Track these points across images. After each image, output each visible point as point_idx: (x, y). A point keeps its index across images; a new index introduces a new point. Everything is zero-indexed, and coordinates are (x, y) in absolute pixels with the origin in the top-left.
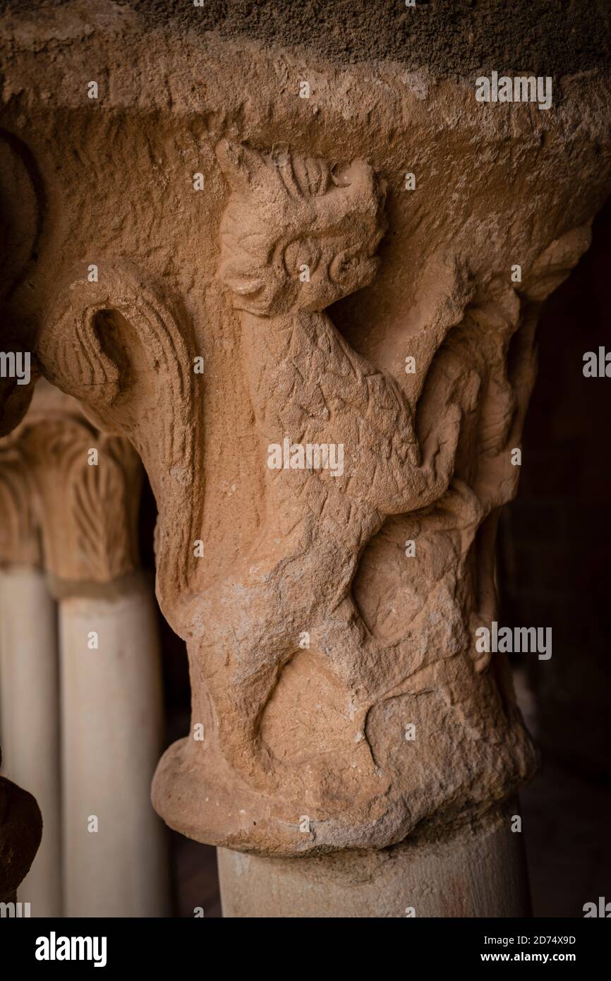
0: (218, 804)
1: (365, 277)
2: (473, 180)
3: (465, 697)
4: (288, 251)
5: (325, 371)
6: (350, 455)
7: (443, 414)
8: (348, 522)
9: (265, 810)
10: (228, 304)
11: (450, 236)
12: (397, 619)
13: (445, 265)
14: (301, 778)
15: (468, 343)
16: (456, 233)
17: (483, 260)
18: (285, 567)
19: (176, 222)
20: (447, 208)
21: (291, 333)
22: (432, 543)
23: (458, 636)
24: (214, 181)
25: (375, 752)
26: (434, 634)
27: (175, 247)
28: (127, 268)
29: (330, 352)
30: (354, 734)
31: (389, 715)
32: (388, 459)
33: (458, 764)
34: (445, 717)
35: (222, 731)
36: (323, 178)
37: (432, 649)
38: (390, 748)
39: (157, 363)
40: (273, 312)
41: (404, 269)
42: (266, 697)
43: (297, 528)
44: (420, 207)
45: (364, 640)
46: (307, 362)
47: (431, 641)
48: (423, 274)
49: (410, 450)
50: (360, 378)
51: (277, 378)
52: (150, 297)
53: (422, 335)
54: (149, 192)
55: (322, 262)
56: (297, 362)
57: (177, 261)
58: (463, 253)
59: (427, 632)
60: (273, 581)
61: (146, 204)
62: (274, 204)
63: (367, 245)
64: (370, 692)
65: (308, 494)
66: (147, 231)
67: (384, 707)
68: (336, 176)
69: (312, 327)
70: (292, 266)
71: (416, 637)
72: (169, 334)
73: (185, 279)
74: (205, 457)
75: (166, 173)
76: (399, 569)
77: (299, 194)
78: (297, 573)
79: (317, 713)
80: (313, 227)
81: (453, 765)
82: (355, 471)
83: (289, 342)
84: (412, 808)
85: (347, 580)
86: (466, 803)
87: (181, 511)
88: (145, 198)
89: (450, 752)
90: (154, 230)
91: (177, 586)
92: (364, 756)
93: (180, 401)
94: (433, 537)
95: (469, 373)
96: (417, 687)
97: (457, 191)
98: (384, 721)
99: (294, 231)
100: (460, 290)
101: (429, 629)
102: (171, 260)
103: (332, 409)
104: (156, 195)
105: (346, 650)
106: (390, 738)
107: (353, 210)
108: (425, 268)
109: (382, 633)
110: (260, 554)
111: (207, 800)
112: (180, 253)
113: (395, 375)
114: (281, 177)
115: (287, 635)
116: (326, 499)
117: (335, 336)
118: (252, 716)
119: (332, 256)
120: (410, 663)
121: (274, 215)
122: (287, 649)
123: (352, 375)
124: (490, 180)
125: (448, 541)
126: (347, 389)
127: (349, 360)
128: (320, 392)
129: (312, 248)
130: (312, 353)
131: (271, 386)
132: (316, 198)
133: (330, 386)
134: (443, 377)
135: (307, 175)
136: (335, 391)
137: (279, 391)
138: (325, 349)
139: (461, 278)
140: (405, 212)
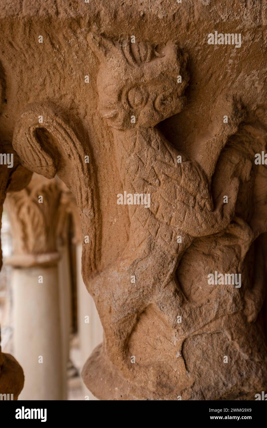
0: (106, 383)
1: (176, 108)
2: (241, 51)
3: (240, 336)
4: (129, 94)
5: (156, 160)
6: (171, 205)
7: (229, 182)
8: (171, 241)
9: (127, 389)
10: (105, 124)
11: (229, 84)
12: (202, 292)
13: (227, 100)
14: (147, 374)
15: (244, 144)
16: (233, 82)
17: (250, 97)
18: (137, 263)
19: (72, 80)
20: (226, 68)
21: (136, 139)
22: (223, 252)
23: (237, 303)
24: (89, 57)
25: (187, 363)
26: (222, 301)
27: (75, 95)
28: (49, 106)
29: (158, 149)
30: (176, 353)
31: (196, 343)
32: (193, 207)
33: (234, 373)
34: (228, 346)
35: (108, 346)
36: (148, 52)
37: (221, 309)
38: (195, 362)
39: (69, 155)
40: (125, 128)
41: (204, 103)
42: (131, 329)
43: (143, 243)
44: (210, 68)
45: (182, 303)
46: (146, 155)
47: (220, 305)
48: (215, 106)
49: (207, 203)
50: (176, 164)
51: (130, 163)
52: (60, 121)
53: (214, 140)
54: (55, 64)
55: (149, 99)
56: (139, 154)
57: (76, 101)
58: (238, 94)
59: (218, 300)
60: (131, 270)
61: (55, 71)
62: (119, 68)
63: (176, 90)
64: (185, 331)
65: (149, 226)
66: (58, 86)
67: (193, 339)
68: (158, 52)
69: (148, 136)
70: (133, 102)
71: (212, 303)
72: (72, 140)
73: (82, 111)
74: (101, 204)
75: (62, 53)
76: (203, 265)
77: (133, 62)
78: (144, 267)
79: (157, 340)
80: (143, 80)
81: (232, 372)
82: (174, 214)
83: (135, 144)
84: (206, 396)
85: (171, 271)
86: (240, 393)
87: (90, 231)
88: (53, 67)
89: (230, 366)
90: (62, 85)
91: (90, 269)
92: (181, 365)
93: (82, 175)
94: (224, 248)
95: (245, 160)
96: (212, 330)
97: (231, 58)
98: (193, 347)
99: (132, 82)
100: (235, 115)
101: (220, 298)
102: (73, 101)
103: (161, 180)
104: (59, 65)
105: (172, 308)
106: (196, 356)
107: (165, 70)
108: (216, 103)
109: (194, 299)
110: (126, 256)
111: (102, 379)
112: (78, 97)
113: (199, 162)
114: (123, 53)
115: (140, 299)
116: (159, 228)
117: (161, 140)
118: (123, 339)
119: (155, 96)
120: (208, 316)
121: (119, 74)
122: (141, 306)
123: (171, 162)
124: (251, 51)
125: (233, 250)
126: (169, 169)
127: (170, 154)
128: (154, 171)
129: (143, 92)
130: (148, 150)
131: (127, 168)
132: (145, 64)
133: (159, 168)
134: (229, 163)
135: (139, 51)
136: (162, 170)
137: (131, 170)
138: (155, 147)
139: (237, 108)
140: (201, 72)
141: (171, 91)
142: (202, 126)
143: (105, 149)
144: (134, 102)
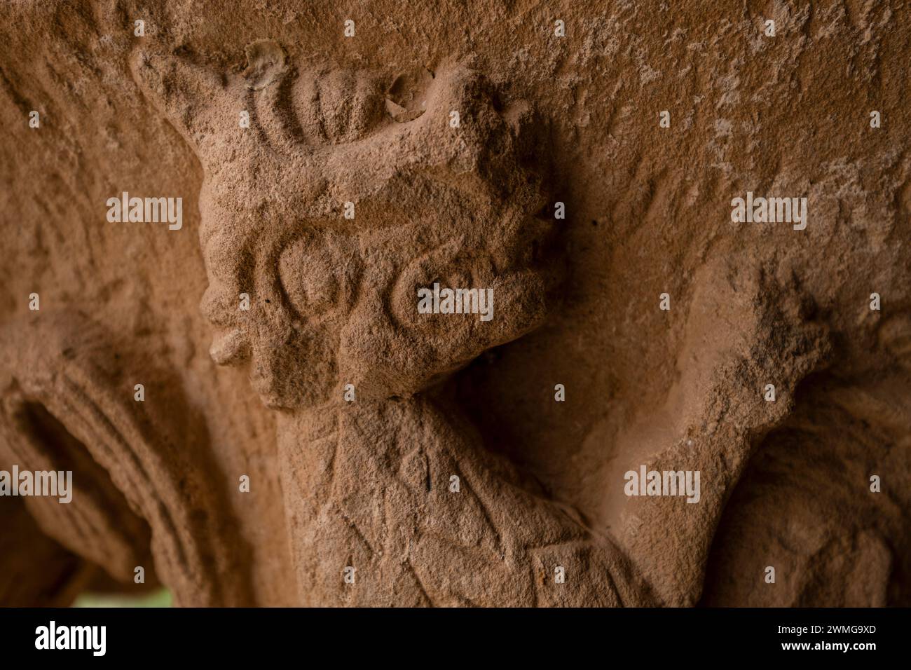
2: (759, 84)
4: (282, 263)
5: (418, 534)
13: (733, 285)
15: (842, 468)
17: (839, 273)
20: (709, 155)
21: (334, 447)
24: (160, 142)
27: (144, 280)
28: (56, 324)
29: (428, 488)
36: (357, 102)
41: (639, 302)
44: (639, 159)
46: (376, 513)
48: (687, 312)
50: (509, 552)
51: (315, 545)
52: (80, 376)
53: (685, 449)
54: (54, 175)
55: (366, 284)
56: (351, 510)
57: (156, 305)
58: (783, 260)
61: (61, 199)
62: (231, 165)
66: (86, 253)
68: (400, 103)
69: (386, 432)
73: (177, 340)
75: (68, 134)
77: (288, 138)
80: (324, 207)
83: (330, 466)
90: (97, 249)
95: (854, 537)
97: (721, 114)
102: (145, 305)
104: (68, 176)
107: (414, 161)
108: (690, 298)
113: (626, 544)
114: (252, 107)
117: (446, 452)
119: (390, 270)
121: (233, 188)
123: (488, 544)
124: (808, 78)
126: (478, 579)
127: (483, 509)
128: (412, 582)
129: (337, 255)
130: (384, 492)
131: (308, 565)
132: (340, 146)
133: (434, 569)
134: (775, 548)
135: (317, 98)
136: (446, 583)
137: (323, 575)
138: (414, 481)
139: (780, 315)
140: (605, 174)
141: (456, 249)
142: (644, 394)
143: (266, 482)
144: (305, 298)
